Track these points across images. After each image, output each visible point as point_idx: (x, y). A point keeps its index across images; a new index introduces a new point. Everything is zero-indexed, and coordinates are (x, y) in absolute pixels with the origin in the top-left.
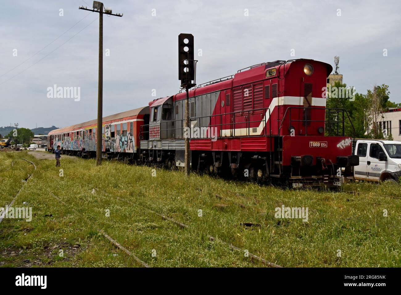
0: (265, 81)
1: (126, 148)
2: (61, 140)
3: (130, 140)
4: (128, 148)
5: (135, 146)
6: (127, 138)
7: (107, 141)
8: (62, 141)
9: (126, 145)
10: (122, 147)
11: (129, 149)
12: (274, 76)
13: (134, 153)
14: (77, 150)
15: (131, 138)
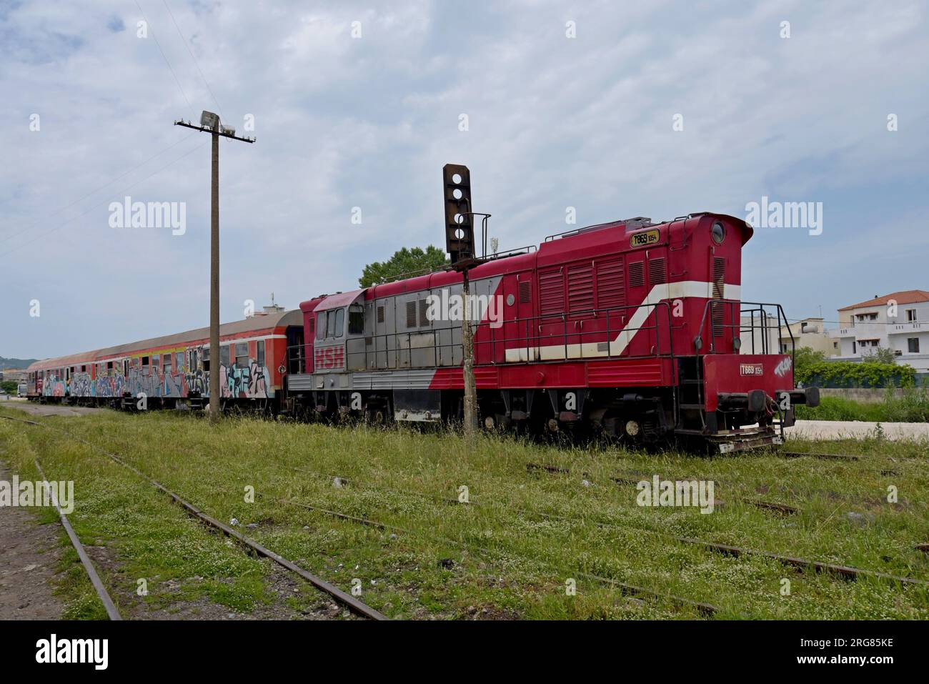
0: (627, 255)
1: (246, 390)
2: (65, 379)
3: (257, 375)
4: (253, 389)
5: (271, 386)
6: (250, 372)
7: (193, 378)
8: (68, 379)
9: (246, 385)
10: (235, 388)
11: (256, 392)
12: (654, 245)
13: (268, 398)
14: (108, 396)
15: (259, 370)
